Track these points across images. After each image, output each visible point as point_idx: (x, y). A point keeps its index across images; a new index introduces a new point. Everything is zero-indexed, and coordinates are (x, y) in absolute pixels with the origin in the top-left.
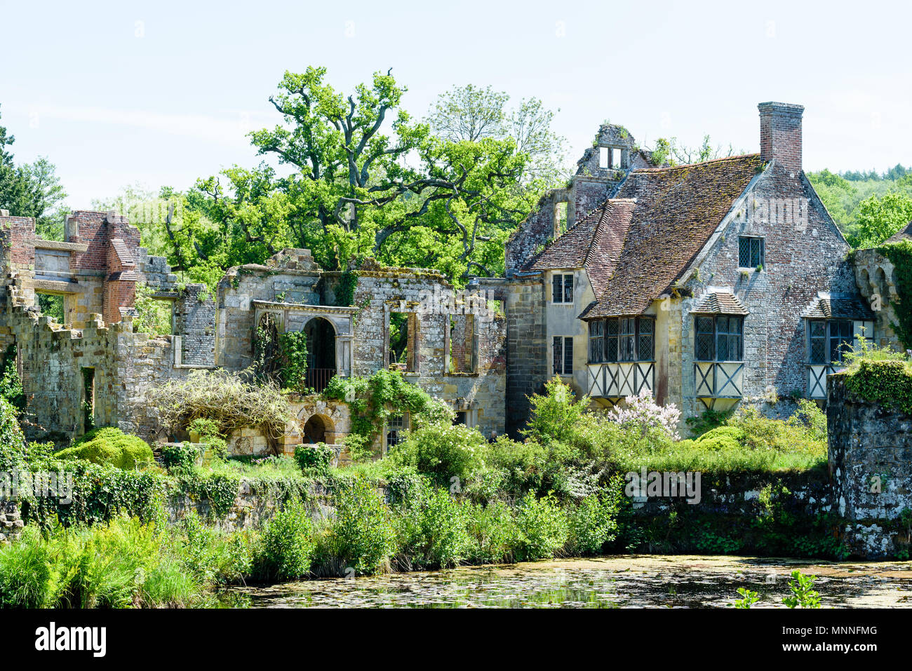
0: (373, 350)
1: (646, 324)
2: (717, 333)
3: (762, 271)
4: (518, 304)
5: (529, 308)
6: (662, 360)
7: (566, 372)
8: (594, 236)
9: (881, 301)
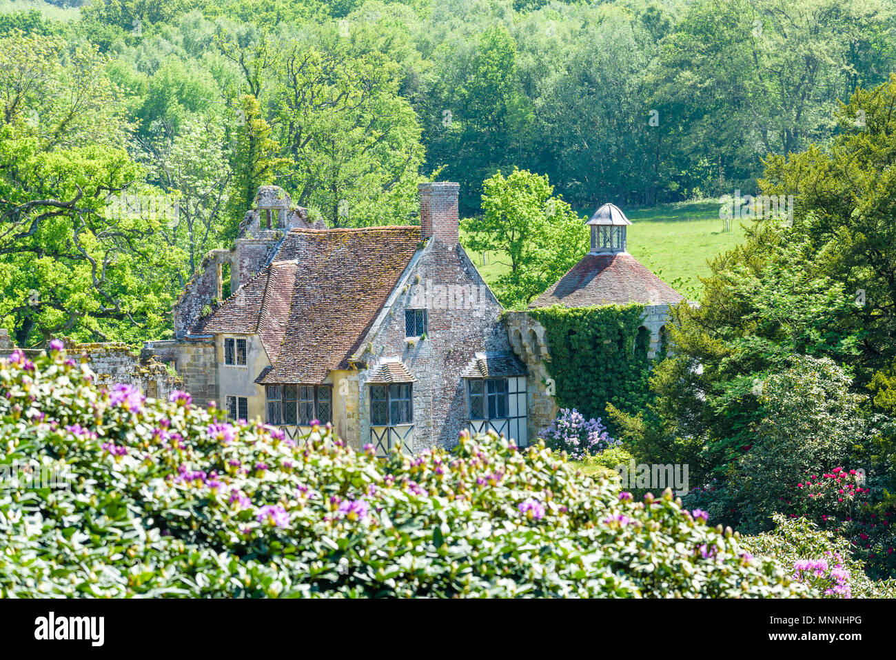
1: (324, 392)
2: (390, 400)
3: (426, 339)
4: (189, 365)
5: (201, 369)
6: (340, 424)
8: (263, 302)
9: (533, 358)
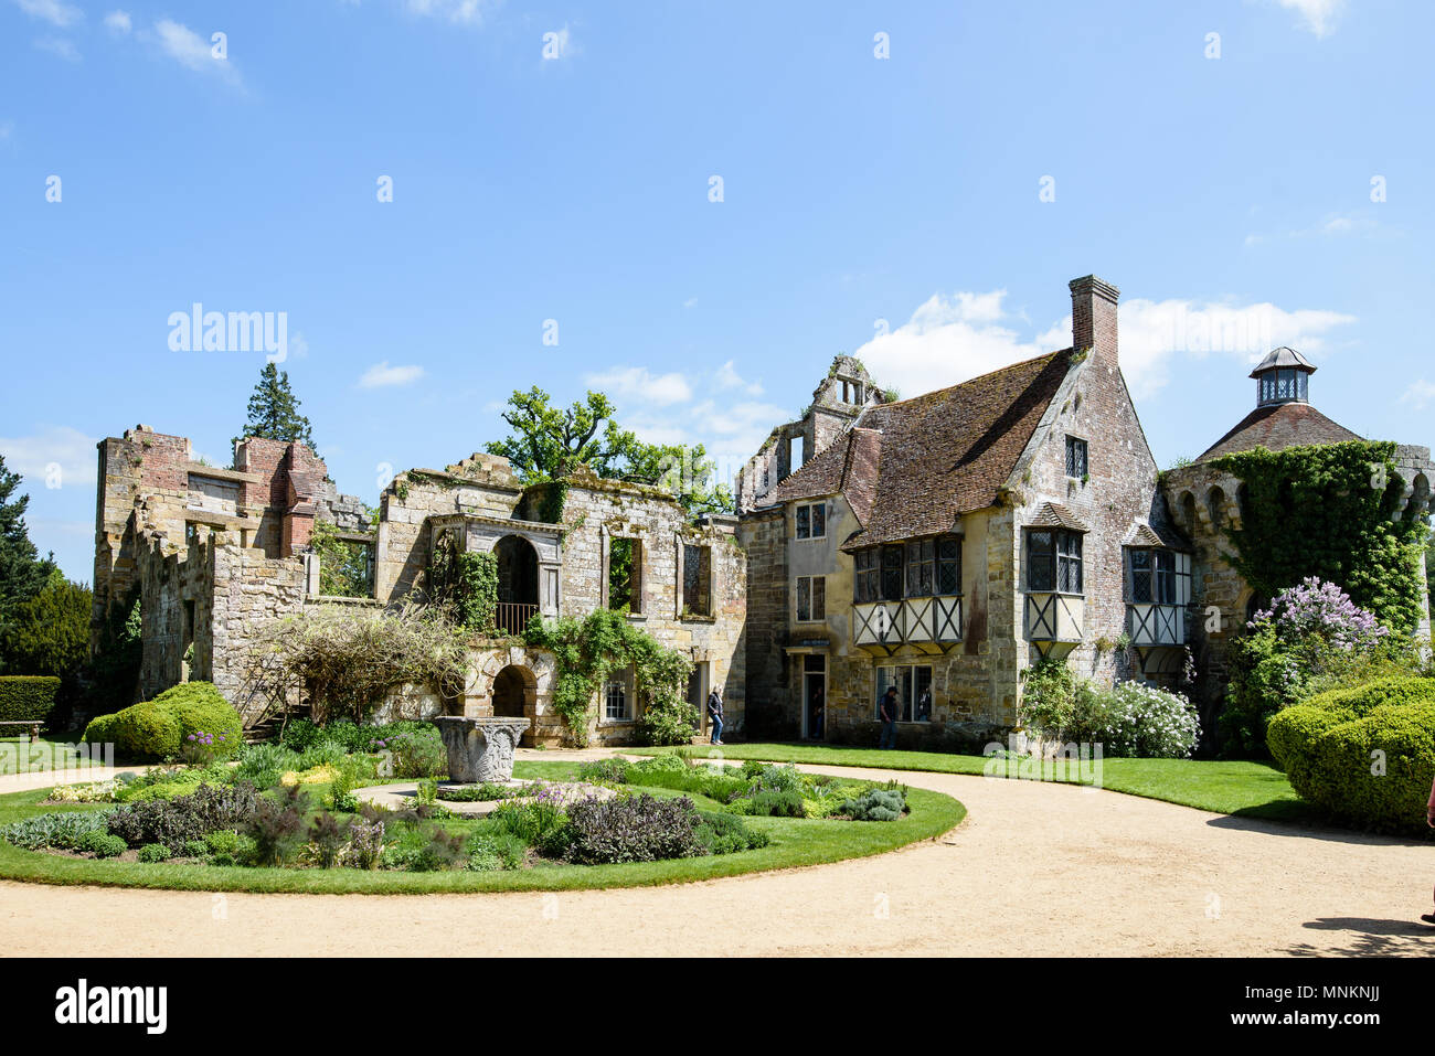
0: (588, 582)
1: (948, 548)
2: (1059, 554)
3: (1087, 483)
4: (752, 544)
5: (768, 545)
7: (815, 618)
9: (1209, 527)
